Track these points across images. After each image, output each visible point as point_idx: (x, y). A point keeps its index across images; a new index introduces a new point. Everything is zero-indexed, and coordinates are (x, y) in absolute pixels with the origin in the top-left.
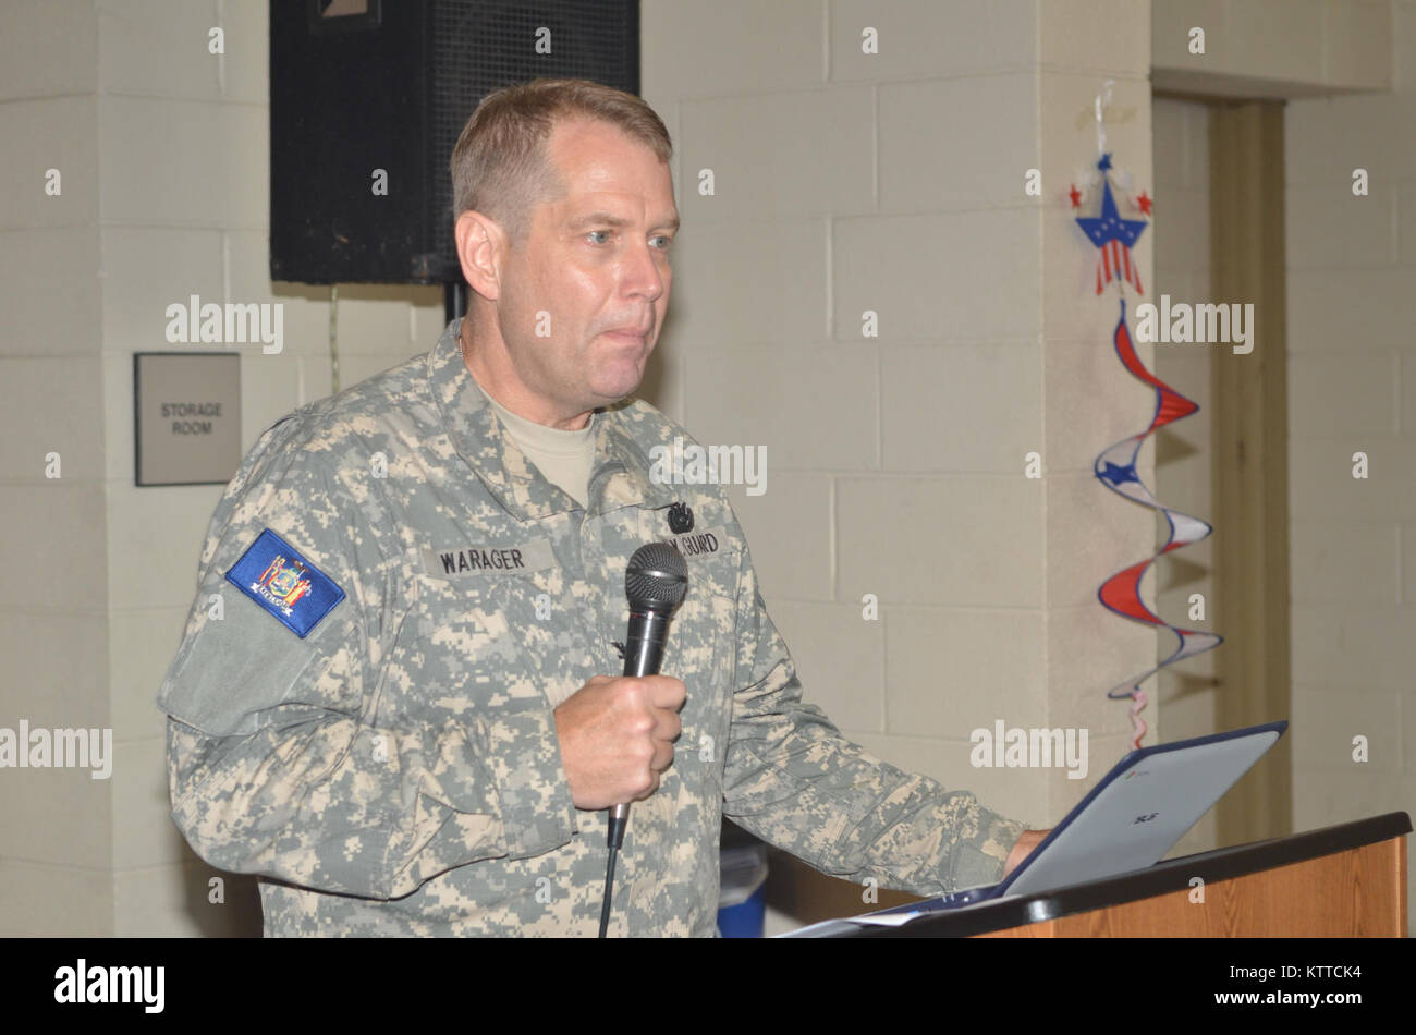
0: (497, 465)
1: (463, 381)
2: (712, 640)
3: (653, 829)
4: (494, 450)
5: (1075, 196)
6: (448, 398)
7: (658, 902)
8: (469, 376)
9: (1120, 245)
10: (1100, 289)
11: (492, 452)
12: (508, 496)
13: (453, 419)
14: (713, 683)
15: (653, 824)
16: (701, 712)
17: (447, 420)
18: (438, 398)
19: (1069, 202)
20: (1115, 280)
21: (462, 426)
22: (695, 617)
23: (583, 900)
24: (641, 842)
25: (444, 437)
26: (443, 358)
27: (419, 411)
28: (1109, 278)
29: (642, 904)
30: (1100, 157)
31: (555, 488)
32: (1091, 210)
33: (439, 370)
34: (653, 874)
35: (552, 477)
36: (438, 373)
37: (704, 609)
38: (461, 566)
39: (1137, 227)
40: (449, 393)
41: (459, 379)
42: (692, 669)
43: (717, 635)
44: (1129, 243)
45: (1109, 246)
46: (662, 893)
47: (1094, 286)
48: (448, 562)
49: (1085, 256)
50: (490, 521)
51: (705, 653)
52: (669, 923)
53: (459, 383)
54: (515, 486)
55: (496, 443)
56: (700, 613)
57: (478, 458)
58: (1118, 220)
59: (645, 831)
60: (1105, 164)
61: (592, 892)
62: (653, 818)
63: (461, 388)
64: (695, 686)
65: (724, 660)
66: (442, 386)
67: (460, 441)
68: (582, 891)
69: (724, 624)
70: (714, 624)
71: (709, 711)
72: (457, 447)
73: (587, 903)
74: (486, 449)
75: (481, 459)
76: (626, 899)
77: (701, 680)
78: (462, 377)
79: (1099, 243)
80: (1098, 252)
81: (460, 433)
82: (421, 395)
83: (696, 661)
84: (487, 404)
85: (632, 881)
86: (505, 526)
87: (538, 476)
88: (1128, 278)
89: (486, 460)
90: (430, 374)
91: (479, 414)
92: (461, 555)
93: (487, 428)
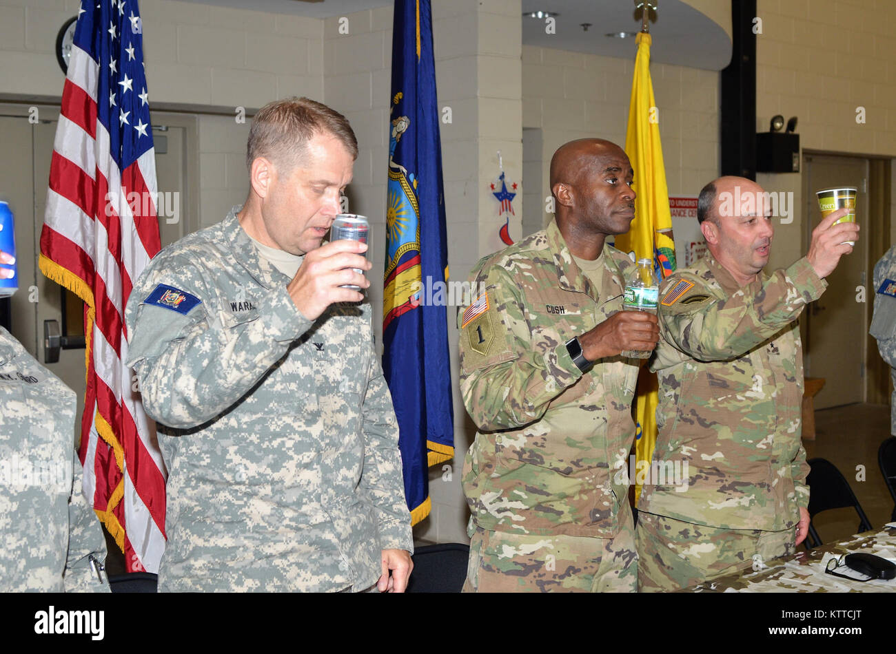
0: (256, 266)
1: (239, 231)
2: (360, 343)
3: (334, 428)
4: (254, 260)
5: (492, 186)
6: (232, 239)
7: (336, 461)
8: (241, 229)
9: (507, 201)
10: (500, 214)
11: (253, 261)
12: (261, 279)
13: (234, 248)
14: (362, 362)
15: (334, 426)
16: (356, 375)
17: (231, 248)
18: (228, 239)
19: (491, 188)
20: (505, 212)
21: (238, 250)
22: (352, 333)
23: (301, 461)
24: (328, 434)
25: (231, 256)
26: (229, 222)
27: (219, 246)
28: (503, 210)
29: (328, 462)
30: (501, 174)
31: (283, 274)
32: (498, 189)
33: (228, 227)
34: (334, 449)
35: (282, 270)
36: (227, 228)
37: (356, 330)
38: (240, 309)
39: (513, 195)
40: (232, 237)
41: (237, 230)
42: (351, 356)
43: (362, 341)
44: (510, 200)
45: (504, 201)
46: (338, 457)
47: (499, 213)
48: (234, 306)
49: (496, 204)
50: (254, 291)
51: (357, 349)
52: (341, 470)
53: (237, 232)
54: (265, 274)
55: (255, 257)
56: (354, 331)
57: (246, 264)
58: (507, 193)
59: (330, 429)
60: (502, 177)
61: (305, 457)
62: (333, 423)
63: (238, 234)
64: (352, 364)
65: (366, 353)
66: (229, 234)
67: (237, 256)
68: (300, 457)
69: (366, 337)
70: (361, 336)
71: (360, 375)
72: (236, 259)
73: (303, 462)
74: (251, 260)
75: (249, 264)
76: (320, 459)
77: (356, 361)
78: (238, 229)
79: (501, 200)
80: (500, 203)
81: (238, 253)
82: (219, 240)
83: (353, 352)
84: (250, 240)
85: (323, 452)
86: (260, 293)
87: (275, 270)
88: (510, 210)
89: (250, 265)
90: (224, 229)
91: (247, 245)
92: (240, 304)
93: (251, 251)
